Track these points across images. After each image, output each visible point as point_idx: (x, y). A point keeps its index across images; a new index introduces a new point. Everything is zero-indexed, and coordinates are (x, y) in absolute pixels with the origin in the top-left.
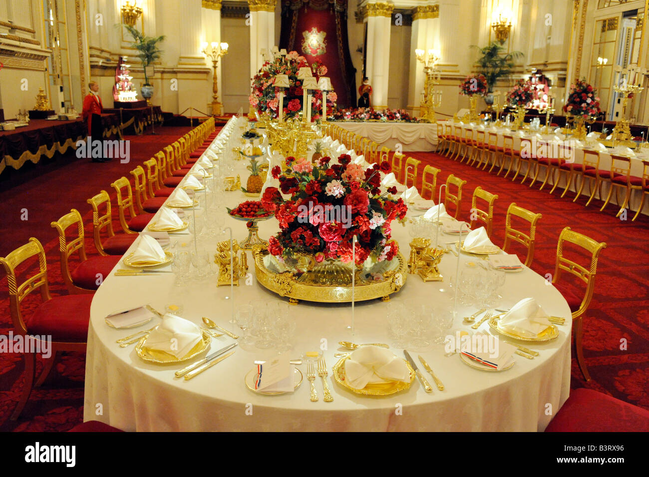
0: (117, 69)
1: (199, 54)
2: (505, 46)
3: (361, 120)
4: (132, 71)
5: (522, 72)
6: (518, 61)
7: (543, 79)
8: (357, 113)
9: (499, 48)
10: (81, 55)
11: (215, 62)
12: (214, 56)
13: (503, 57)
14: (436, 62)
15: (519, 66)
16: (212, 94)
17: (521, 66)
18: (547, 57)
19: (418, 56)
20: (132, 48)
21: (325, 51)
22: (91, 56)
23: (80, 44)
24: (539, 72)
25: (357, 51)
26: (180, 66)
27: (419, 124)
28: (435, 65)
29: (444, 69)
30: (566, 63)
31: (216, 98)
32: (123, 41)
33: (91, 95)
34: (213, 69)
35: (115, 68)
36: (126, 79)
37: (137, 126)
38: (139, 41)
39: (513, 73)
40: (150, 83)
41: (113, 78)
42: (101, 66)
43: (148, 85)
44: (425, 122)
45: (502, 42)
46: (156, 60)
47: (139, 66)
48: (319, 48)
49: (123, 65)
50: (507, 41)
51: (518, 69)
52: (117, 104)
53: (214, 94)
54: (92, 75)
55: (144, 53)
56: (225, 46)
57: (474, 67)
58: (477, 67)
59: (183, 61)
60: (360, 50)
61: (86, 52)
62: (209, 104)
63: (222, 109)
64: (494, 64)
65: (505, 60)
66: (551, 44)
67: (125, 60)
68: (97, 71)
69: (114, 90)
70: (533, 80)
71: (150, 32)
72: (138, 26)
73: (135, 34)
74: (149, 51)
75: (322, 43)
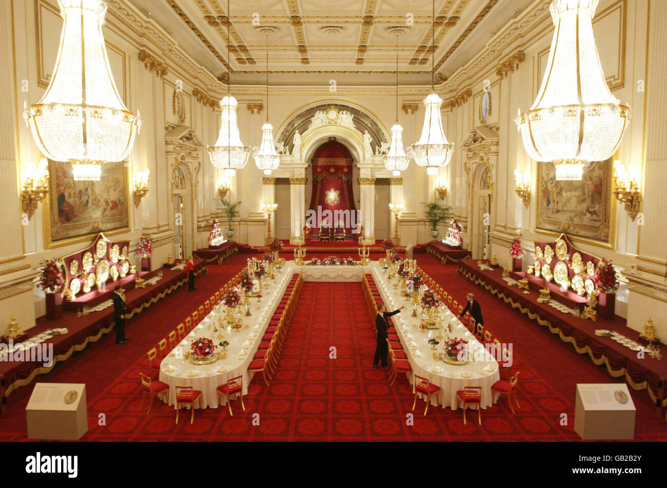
0: (212, 227)
1: (260, 211)
3: (325, 264)
4: (221, 226)
7: (457, 226)
8: (324, 260)
10: (193, 223)
11: (269, 215)
12: (269, 212)
14: (402, 212)
15: (451, 214)
16: (267, 233)
17: (453, 214)
18: (460, 212)
19: (390, 208)
21: (339, 202)
22: (198, 222)
24: (456, 222)
26: (249, 218)
29: (406, 215)
30: (467, 218)
31: (269, 235)
32: (218, 205)
34: (268, 219)
36: (217, 231)
37: (219, 260)
38: (227, 207)
41: (209, 233)
42: (203, 226)
43: (231, 230)
45: (442, 200)
46: (236, 216)
47: (227, 218)
48: (336, 201)
49: (215, 224)
50: (445, 199)
52: (211, 247)
53: (269, 233)
54: (198, 232)
56: (276, 206)
59: (251, 215)
61: (196, 220)
62: (265, 239)
66: (462, 205)
67: (217, 221)
68: (201, 230)
69: (209, 239)
71: (233, 200)
72: (226, 198)
73: (224, 203)
74: (231, 212)
75: (337, 197)
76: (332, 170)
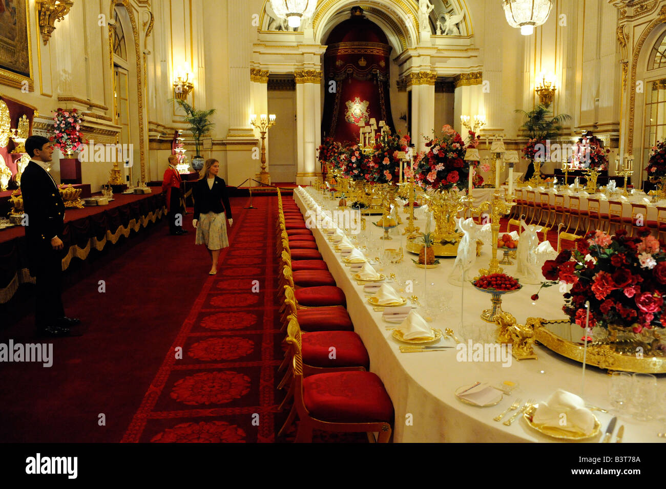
0: (173, 143)
1: (248, 126)
2: (550, 109)
4: (186, 144)
5: (570, 135)
6: (565, 124)
7: (595, 140)
9: (545, 112)
10: (142, 130)
11: (263, 133)
12: (263, 128)
13: (550, 120)
14: (482, 128)
15: (565, 129)
17: (568, 128)
18: (596, 117)
19: (463, 122)
20: (184, 122)
21: (368, 119)
22: (150, 130)
23: (141, 119)
24: (589, 133)
25: (400, 119)
26: (229, 138)
27: (485, 189)
28: (481, 130)
29: (488, 134)
30: (618, 124)
31: (264, 169)
32: (175, 115)
33: (171, 168)
34: (261, 140)
35: (171, 142)
36: (181, 152)
38: (190, 115)
39: (561, 135)
40: (201, 155)
41: (169, 152)
42: (159, 140)
43: (199, 157)
44: (489, 187)
45: (547, 106)
46: (206, 133)
47: (191, 139)
48: (362, 117)
49: (179, 138)
50: (552, 105)
51: (565, 131)
53: (262, 165)
54: (150, 149)
55: (195, 126)
56: (273, 117)
57: (519, 130)
58: (523, 130)
59: (232, 133)
60: (403, 118)
61: (146, 127)
62: (256, 175)
63: (269, 178)
64: (542, 127)
65: (552, 122)
66: (600, 106)
67: (181, 134)
68: (155, 145)
70: (584, 141)
71: (200, 106)
72: (189, 100)
73: (188, 109)
74: (200, 124)
75: (365, 112)
76: (362, 63)
